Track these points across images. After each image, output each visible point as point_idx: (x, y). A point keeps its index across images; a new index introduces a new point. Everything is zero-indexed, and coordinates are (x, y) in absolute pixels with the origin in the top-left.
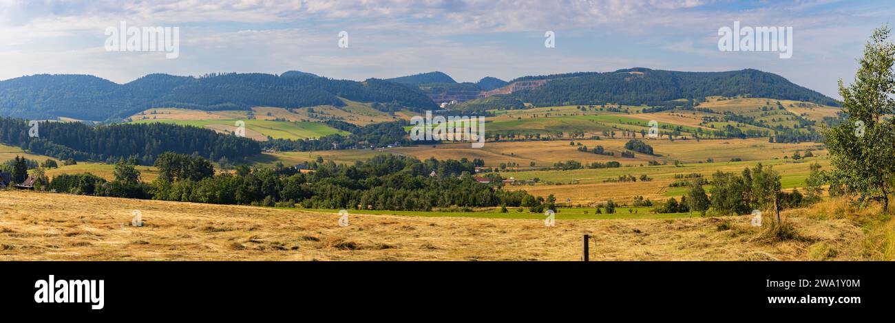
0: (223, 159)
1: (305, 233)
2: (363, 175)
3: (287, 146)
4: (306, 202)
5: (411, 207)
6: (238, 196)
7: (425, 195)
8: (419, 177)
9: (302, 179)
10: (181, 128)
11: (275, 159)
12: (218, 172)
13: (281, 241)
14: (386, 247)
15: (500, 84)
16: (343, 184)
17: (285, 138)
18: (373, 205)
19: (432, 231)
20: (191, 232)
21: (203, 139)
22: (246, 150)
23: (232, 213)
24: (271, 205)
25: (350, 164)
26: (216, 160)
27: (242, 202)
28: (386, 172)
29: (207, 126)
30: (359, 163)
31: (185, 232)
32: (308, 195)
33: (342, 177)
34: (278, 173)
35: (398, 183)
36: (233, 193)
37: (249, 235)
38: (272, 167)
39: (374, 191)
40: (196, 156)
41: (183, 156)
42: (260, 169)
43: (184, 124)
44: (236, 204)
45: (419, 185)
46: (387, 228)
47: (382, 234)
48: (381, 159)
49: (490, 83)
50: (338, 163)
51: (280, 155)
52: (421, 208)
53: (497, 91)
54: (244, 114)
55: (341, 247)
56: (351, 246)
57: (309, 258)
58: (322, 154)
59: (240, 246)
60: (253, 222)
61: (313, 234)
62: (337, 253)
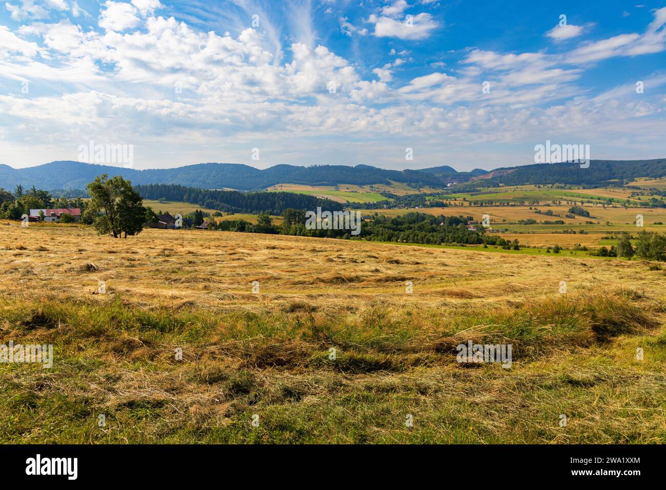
1: (368, 254)
2: (401, 223)
3: (357, 206)
4: (368, 237)
5: (429, 242)
6: (330, 233)
7: (437, 236)
8: (434, 226)
9: (366, 225)
10: (296, 195)
13: (355, 257)
14: (417, 263)
15: (484, 173)
16: (389, 228)
17: (357, 202)
18: (407, 240)
19: (444, 255)
20: (303, 252)
21: (310, 201)
23: (326, 242)
24: (348, 238)
25: (394, 217)
27: (331, 237)
28: (414, 222)
29: (312, 194)
30: (399, 217)
31: (300, 252)
32: (370, 233)
33: (389, 224)
35: (421, 229)
36: (326, 232)
37: (337, 254)
39: (407, 232)
41: (298, 211)
43: (298, 193)
45: (433, 230)
46: (417, 253)
47: (415, 256)
48: (412, 214)
49: (478, 172)
50: (386, 216)
52: (435, 243)
53: (482, 177)
54: (333, 188)
55: (391, 262)
56: (397, 262)
57: (373, 268)
58: (378, 211)
59: (332, 261)
60: (338, 247)
61: (374, 254)
62: (389, 265)
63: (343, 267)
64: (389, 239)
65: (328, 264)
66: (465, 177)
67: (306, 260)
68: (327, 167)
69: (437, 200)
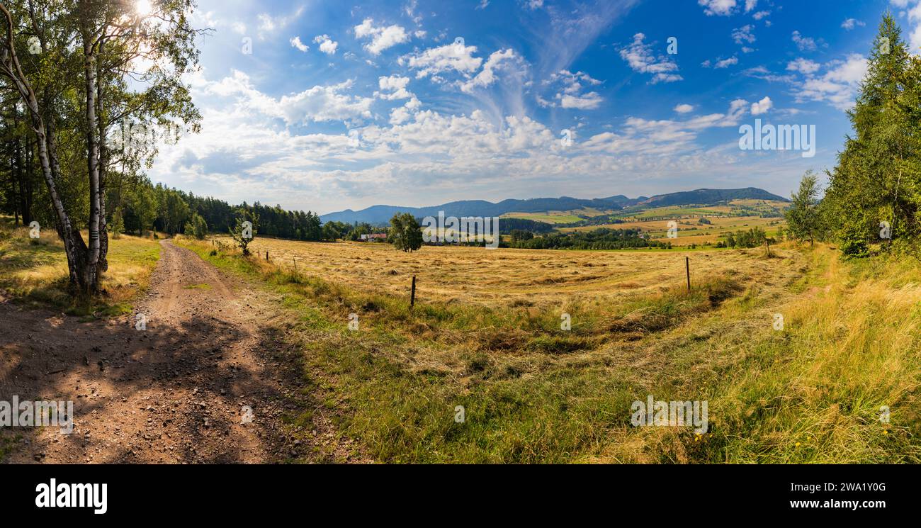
0: (537, 232)
1: (571, 260)
2: (593, 236)
3: (562, 226)
4: (571, 247)
5: (612, 248)
6: (543, 246)
7: (618, 244)
8: (616, 236)
9: (569, 239)
10: (519, 220)
11: (557, 231)
12: (535, 237)
13: (561, 263)
14: (604, 265)
15: (646, 199)
16: (586, 240)
17: (561, 222)
18: (598, 248)
19: (621, 257)
20: (524, 261)
21: (530, 224)
22: (545, 228)
23: (541, 252)
24: (557, 249)
25: (588, 232)
26: (534, 232)
27: (545, 248)
28: (602, 234)
29: (530, 219)
30: (591, 232)
31: (522, 261)
32: (571, 244)
33: (585, 237)
34: (559, 236)
35: (607, 239)
36: (541, 245)
37: (548, 262)
38: (557, 234)
39: (597, 242)
40: (526, 231)
41: (521, 231)
42: (551, 235)
43: (521, 218)
44: (542, 248)
45: (615, 240)
46: (604, 257)
47: (603, 259)
48: (600, 229)
49: (642, 198)
50: (583, 232)
51: (560, 229)
52: (617, 248)
53: (645, 202)
54: (545, 214)
55: (586, 266)
56: (590, 265)
57: (573, 271)
58: (576, 228)
59: (544, 267)
60: (549, 256)
61: (574, 260)
62: (585, 268)
63: (552, 271)
64: (585, 248)
65: (542, 269)
66: (634, 202)
67: (527, 267)
68: (540, 200)
69: (617, 218)
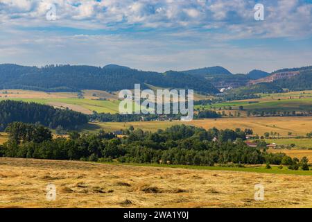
0: (59, 127)
1: (119, 180)
2: (163, 139)
3: (107, 118)
4: (121, 158)
5: (198, 163)
6: (70, 153)
7: (210, 154)
8: (205, 141)
9: (119, 142)
10: (26, 104)
11: (98, 127)
12: (55, 137)
13: (101, 186)
14: (181, 191)
15: (264, 75)
16: (148, 146)
17: (106, 112)
18: (171, 161)
19: (215, 179)
20: (32, 181)
21: (45, 112)
22: (75, 121)
23: (66, 167)
24: (95, 160)
25: (154, 131)
26: (54, 128)
27: (73, 158)
28: (180, 137)
29: (47, 103)
30: (160, 131)
31: (28, 180)
32: (122, 153)
33: (148, 140)
34: (100, 137)
35: (189, 145)
36: (66, 151)
37: (77, 181)
38: (96, 133)
39: (171, 151)
40: (38, 125)
41: (28, 125)
42: (86, 134)
43: (29, 101)
44: (68, 159)
45: (204, 147)
46: (182, 177)
47: (178, 181)
48: (176, 128)
49: (256, 74)
50: (144, 130)
51: (102, 124)
52: (206, 163)
53: (262, 80)
54: (75, 95)
55: (147, 191)
56: (155, 190)
57: (123, 199)
58: (133, 124)
59: (70, 191)
60: (80, 172)
61: (126, 181)
62: (145, 195)
63: (84, 199)
64: (148, 160)
65: (65, 195)
66: (240, 80)
67: (36, 191)
68: (67, 68)
69: (208, 108)
